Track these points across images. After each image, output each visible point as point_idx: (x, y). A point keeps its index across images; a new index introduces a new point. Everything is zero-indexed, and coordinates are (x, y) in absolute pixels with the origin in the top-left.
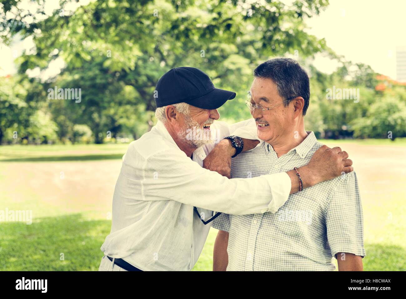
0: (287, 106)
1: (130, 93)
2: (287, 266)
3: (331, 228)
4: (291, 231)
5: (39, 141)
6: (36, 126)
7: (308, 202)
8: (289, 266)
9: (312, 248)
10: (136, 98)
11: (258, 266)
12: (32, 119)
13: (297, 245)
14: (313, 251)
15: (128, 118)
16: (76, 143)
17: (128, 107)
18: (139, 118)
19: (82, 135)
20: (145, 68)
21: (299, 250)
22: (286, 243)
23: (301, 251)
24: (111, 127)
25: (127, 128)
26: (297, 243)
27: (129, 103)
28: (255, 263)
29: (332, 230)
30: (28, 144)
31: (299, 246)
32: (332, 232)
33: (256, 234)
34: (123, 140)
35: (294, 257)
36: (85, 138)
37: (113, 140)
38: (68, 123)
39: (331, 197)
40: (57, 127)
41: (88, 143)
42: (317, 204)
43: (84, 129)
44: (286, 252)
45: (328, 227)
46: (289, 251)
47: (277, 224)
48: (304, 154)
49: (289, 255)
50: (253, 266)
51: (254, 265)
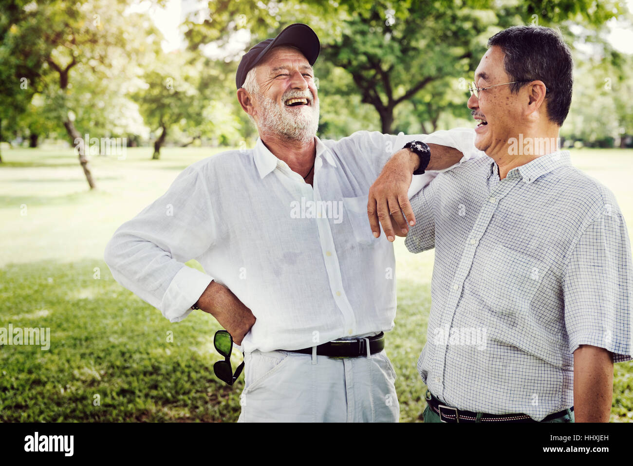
0: (514, 92)
1: (341, 78)
2: (494, 363)
3: (572, 305)
4: (501, 308)
5: (216, 142)
6: (211, 122)
7: (530, 263)
8: (498, 363)
9: (539, 338)
10: (348, 86)
11: (452, 357)
12: (205, 113)
13: (513, 331)
14: (542, 342)
15: (336, 112)
17: (337, 98)
18: (353, 113)
20: (364, 43)
21: (515, 339)
22: (494, 326)
23: (518, 341)
25: (336, 127)
26: (514, 328)
28: (449, 351)
29: (573, 309)
30: (201, 146)
31: (517, 333)
32: (574, 312)
33: (456, 305)
35: (506, 351)
39: (571, 254)
40: (239, 123)
42: (545, 265)
44: (493, 340)
45: (566, 304)
46: (498, 338)
47: (484, 296)
48: (531, 178)
49: (499, 347)
50: (446, 355)
51: (448, 354)
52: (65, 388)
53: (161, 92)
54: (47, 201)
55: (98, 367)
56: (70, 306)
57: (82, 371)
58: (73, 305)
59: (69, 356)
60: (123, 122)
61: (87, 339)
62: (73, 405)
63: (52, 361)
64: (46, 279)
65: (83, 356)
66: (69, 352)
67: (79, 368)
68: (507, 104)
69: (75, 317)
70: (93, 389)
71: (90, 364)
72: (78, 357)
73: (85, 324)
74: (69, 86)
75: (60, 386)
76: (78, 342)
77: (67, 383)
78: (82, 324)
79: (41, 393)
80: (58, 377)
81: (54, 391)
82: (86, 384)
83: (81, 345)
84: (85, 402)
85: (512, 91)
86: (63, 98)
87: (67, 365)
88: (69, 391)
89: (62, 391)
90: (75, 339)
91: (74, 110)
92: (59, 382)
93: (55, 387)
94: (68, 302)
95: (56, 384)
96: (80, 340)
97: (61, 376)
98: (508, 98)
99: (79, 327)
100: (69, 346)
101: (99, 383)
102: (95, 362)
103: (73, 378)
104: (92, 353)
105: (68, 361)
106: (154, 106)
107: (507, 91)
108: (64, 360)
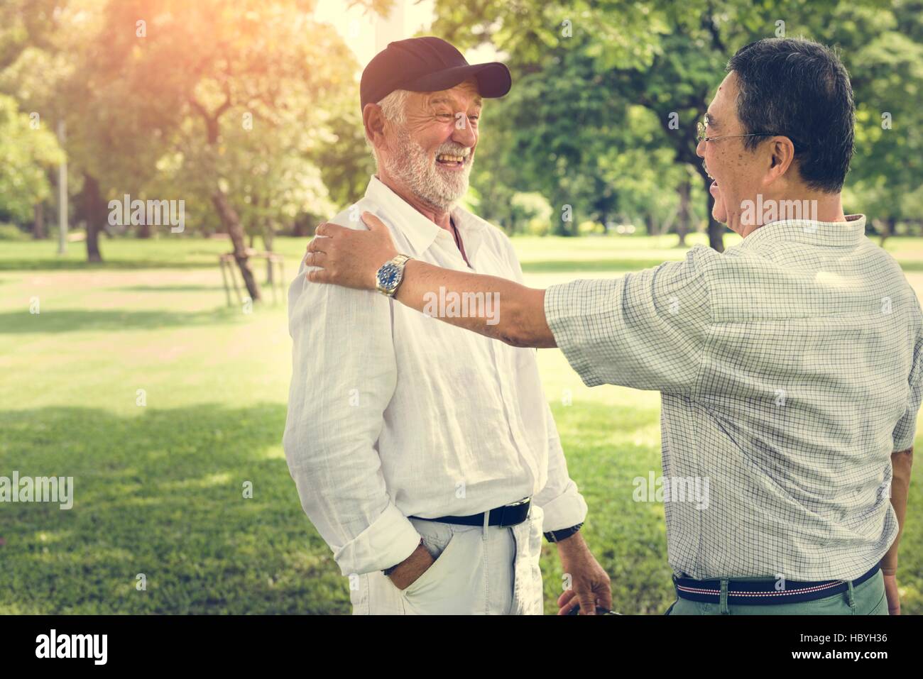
0: (750, 148)
15: (636, 177)
16: (516, 234)
17: (638, 154)
19: (530, 216)
24: (595, 198)
27: (639, 143)
34: (621, 229)
36: (537, 224)
37: (600, 228)
38: (500, 189)
40: (477, 197)
41: (543, 233)
43: (535, 202)
52: (275, 580)
53: (351, 148)
54: (184, 320)
55: (316, 551)
56: (256, 469)
57: (294, 556)
58: (261, 467)
59: (271, 536)
60: (299, 194)
61: (291, 514)
62: (290, 600)
63: (248, 543)
64: (213, 433)
65: (291, 536)
66: (270, 531)
67: (289, 552)
68: (739, 165)
69: (267, 483)
70: (315, 580)
71: (304, 546)
72: (285, 537)
73: (284, 492)
74: (220, 139)
75: (266, 575)
76: (279, 517)
77: (275, 572)
78: (279, 494)
79: (241, 585)
80: (261, 563)
81: (257, 582)
82: (302, 574)
83: (285, 521)
84: (306, 596)
85: (746, 146)
86: (211, 158)
87: (270, 550)
88: (280, 581)
89: (271, 582)
90: (275, 513)
91: (227, 177)
92: (263, 569)
93: (258, 577)
94: (253, 463)
95: (261, 573)
96: (283, 515)
97: (264, 562)
98: (740, 156)
99: (275, 497)
100: (268, 523)
101: (321, 572)
102: (311, 544)
103: (283, 566)
104: (302, 533)
105: (271, 542)
106: (340, 170)
107: (739, 147)
108: (265, 541)
